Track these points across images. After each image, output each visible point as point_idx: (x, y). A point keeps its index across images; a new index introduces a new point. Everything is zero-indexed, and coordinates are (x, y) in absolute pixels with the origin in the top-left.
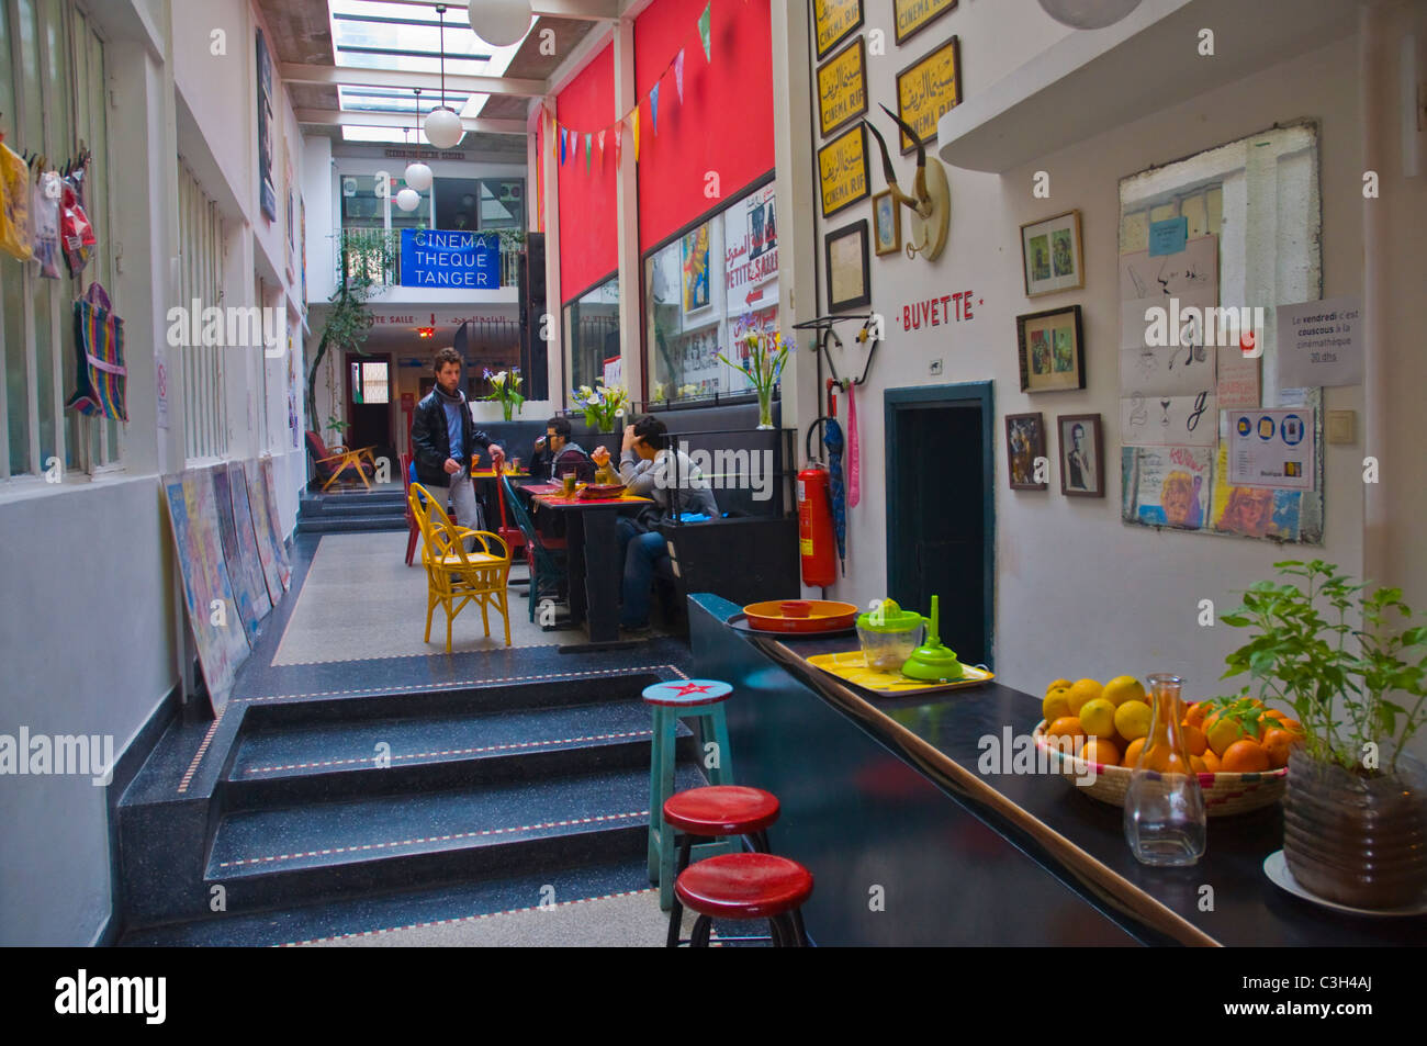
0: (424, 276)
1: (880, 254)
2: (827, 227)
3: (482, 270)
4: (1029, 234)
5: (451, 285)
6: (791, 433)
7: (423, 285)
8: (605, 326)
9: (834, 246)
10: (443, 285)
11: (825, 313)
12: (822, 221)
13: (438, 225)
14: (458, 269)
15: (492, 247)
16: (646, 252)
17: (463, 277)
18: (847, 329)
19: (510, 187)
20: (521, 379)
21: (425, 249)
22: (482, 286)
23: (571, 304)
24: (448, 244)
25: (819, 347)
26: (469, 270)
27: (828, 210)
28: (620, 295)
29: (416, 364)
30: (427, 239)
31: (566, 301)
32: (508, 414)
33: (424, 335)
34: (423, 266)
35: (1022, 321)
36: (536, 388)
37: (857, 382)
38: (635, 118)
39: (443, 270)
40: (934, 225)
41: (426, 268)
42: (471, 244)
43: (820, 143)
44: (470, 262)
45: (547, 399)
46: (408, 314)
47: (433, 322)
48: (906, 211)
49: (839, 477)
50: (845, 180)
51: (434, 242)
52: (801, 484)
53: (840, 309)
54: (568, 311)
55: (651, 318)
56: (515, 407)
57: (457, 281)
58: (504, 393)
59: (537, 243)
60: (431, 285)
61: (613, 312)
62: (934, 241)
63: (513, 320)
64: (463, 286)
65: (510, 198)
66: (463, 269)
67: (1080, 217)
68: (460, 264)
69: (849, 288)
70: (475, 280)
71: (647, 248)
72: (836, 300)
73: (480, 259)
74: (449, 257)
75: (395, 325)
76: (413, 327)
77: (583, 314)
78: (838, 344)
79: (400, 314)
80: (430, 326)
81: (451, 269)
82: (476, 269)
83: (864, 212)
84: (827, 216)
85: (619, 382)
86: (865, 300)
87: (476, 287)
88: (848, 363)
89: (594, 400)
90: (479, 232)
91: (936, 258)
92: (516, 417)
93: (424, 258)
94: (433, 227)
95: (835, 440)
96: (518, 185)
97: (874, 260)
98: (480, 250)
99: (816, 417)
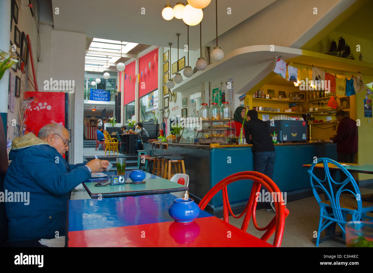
0: (95, 98)
1: (170, 101)
2: (164, 97)
3: (107, 97)
4: (183, 100)
5: (100, 100)
6: (159, 125)
7: (94, 100)
8: (132, 110)
9: (165, 99)
10: (98, 100)
11: (164, 108)
12: (164, 96)
13: (97, 88)
14: (102, 97)
15: (109, 93)
16: (140, 98)
17: (103, 99)
18: (166, 110)
19: (113, 80)
20: (116, 119)
21: (95, 93)
22: (106, 101)
23: (126, 105)
24: (100, 92)
25: (163, 113)
26: (104, 97)
27: (165, 94)
28: (135, 104)
29: (89, 117)
30: (96, 91)
31: (125, 105)
32: (113, 125)
33: (93, 110)
34: (94, 96)
35: (182, 110)
36: (118, 121)
37: (167, 118)
38: (139, 75)
39: (99, 97)
40: (175, 97)
41: (95, 97)
42: (104, 92)
43: (164, 85)
44: (104, 96)
45: (120, 123)
46: (90, 106)
47: (95, 108)
48: (172, 96)
49: (165, 130)
50: (167, 91)
51: (97, 91)
52: (160, 132)
53: (166, 108)
54: (125, 107)
55: (140, 109)
56: (115, 124)
57: (101, 99)
58: (112, 122)
59: (120, 94)
60: (96, 100)
61: (133, 107)
62: (175, 99)
63: (114, 108)
64: (103, 101)
65: (113, 83)
66: (103, 97)
67: (187, 98)
68: (102, 96)
69: (166, 105)
70: (105, 100)
71: (140, 96)
72: (165, 107)
73: (106, 95)
74: (100, 95)
75: (88, 108)
76: (91, 109)
77: (128, 107)
78: (165, 113)
79: (89, 106)
80: (95, 109)
81: (100, 97)
82: (105, 97)
83: (168, 95)
84: (164, 95)
85: (134, 119)
86: (168, 107)
87: (105, 101)
88: (166, 115)
89: (130, 122)
90: (106, 90)
91: (175, 102)
92: (115, 126)
93: (95, 95)
94: (96, 88)
95: (164, 126)
96: (114, 80)
97: (169, 102)
98: (106, 93)
99: (162, 122)
